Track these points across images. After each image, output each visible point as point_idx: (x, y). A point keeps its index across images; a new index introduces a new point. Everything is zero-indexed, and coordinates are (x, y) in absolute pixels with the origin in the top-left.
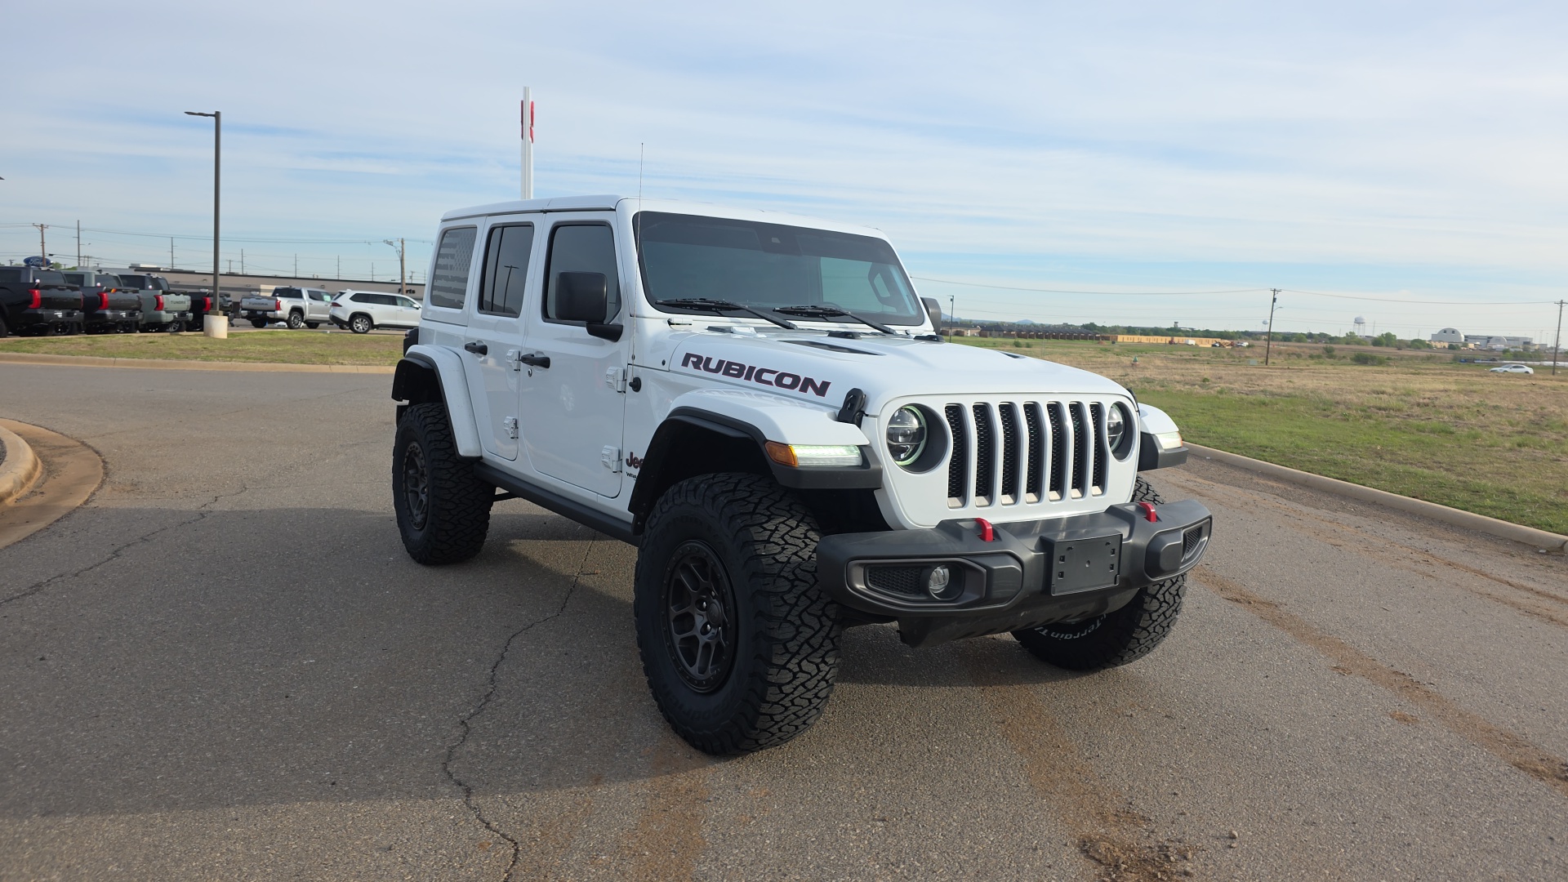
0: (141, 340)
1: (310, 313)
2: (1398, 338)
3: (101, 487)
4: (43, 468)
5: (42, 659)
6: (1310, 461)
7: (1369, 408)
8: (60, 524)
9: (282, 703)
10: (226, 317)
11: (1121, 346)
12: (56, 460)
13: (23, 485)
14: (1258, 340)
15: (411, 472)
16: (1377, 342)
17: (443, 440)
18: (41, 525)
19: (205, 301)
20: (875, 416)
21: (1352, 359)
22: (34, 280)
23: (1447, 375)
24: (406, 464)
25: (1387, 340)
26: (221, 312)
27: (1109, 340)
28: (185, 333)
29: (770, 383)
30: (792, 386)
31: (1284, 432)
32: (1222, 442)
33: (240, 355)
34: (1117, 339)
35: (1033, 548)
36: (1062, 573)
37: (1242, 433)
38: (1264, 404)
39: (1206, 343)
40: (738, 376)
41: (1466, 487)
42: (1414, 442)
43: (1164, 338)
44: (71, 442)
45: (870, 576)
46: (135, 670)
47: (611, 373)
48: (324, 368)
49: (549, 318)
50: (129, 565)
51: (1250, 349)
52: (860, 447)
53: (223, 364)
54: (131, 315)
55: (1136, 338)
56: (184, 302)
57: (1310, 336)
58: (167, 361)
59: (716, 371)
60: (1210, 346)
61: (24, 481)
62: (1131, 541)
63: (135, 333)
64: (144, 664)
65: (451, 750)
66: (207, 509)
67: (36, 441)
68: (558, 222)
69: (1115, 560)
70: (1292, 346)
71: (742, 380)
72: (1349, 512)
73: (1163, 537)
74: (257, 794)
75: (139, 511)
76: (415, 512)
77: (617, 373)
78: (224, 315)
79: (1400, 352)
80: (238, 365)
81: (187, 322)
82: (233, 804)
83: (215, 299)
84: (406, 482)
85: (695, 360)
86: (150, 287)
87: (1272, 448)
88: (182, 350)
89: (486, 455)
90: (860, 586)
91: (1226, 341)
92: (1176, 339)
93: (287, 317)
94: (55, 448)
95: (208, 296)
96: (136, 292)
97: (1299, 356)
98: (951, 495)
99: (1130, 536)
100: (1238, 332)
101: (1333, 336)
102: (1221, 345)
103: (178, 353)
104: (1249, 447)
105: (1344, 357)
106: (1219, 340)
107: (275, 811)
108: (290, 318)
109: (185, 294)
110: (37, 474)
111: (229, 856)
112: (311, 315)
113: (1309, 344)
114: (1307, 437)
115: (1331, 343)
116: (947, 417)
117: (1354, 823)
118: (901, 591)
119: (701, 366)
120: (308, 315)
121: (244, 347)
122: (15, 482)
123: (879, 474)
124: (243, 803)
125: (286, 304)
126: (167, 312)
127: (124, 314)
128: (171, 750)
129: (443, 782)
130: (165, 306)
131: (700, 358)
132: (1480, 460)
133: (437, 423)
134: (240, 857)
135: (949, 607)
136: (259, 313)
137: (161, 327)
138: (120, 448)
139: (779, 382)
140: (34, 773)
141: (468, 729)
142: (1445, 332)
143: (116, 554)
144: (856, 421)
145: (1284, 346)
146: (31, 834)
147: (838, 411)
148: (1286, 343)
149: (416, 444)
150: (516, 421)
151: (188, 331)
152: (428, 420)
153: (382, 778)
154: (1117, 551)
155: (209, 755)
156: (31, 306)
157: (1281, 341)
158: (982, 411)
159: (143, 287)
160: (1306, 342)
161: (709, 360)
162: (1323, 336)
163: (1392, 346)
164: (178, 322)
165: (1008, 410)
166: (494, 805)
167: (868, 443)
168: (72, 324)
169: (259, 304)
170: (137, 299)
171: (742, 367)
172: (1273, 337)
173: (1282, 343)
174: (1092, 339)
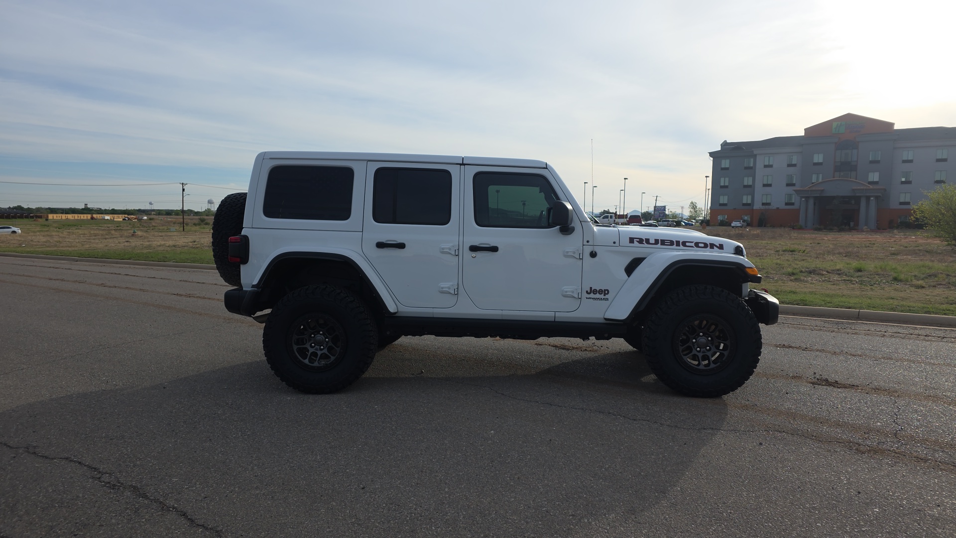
11: (56, 222)
27: (42, 218)
29: (692, 247)
34: (48, 217)
39: (119, 218)
40: (671, 245)
43: (85, 215)
47: (571, 250)
51: (147, 221)
55: (62, 216)
59: (656, 244)
60: (121, 220)
68: (481, 172)
70: (177, 218)
71: (675, 247)
77: (577, 250)
85: (638, 240)
91: (132, 216)
92: (95, 216)
97: (187, 224)
100: (135, 210)
101: (196, 211)
102: (129, 219)
106: (126, 216)
119: (644, 242)
131: (641, 239)
139: (697, 246)
145: (170, 218)
148: (169, 216)
157: (165, 215)
161: (648, 240)
171: (672, 241)
172: (159, 212)
173: (166, 216)
174: (28, 218)
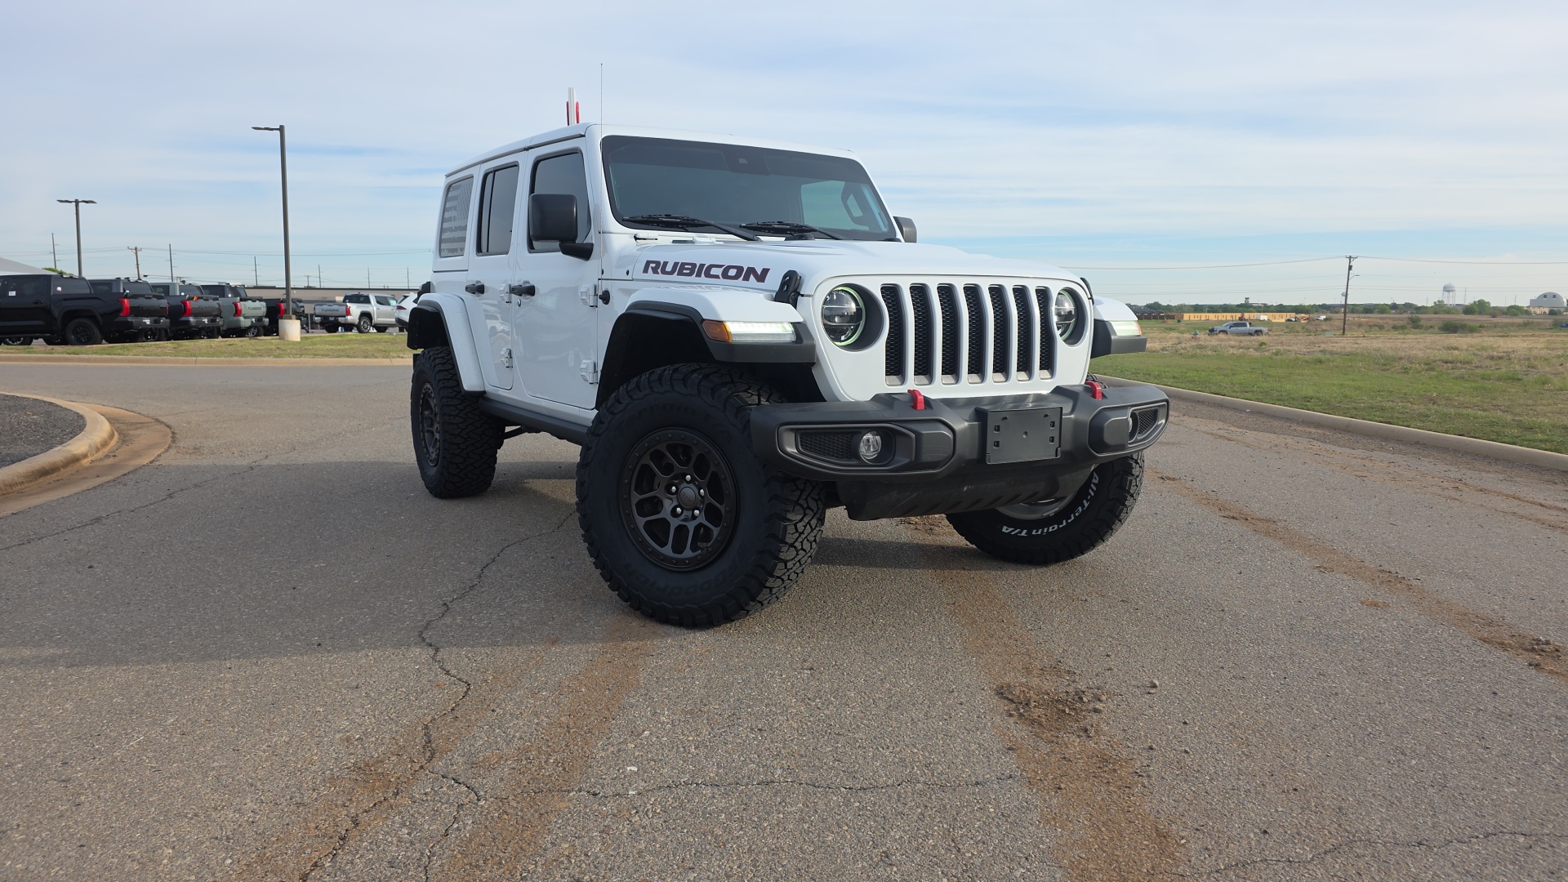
0: (222, 343)
1: (378, 317)
2: (1492, 305)
3: (167, 451)
4: (119, 439)
5: (90, 567)
6: (1356, 409)
7: (1434, 362)
8: (125, 477)
9: (288, 592)
10: (299, 321)
11: (1187, 324)
12: (130, 432)
13: (98, 450)
14: (1336, 313)
15: (426, 413)
16: (1468, 310)
17: (450, 379)
18: (110, 478)
19: (280, 306)
20: (809, 296)
21: (1439, 328)
22: (124, 291)
23: (1539, 336)
24: (422, 406)
25: (1480, 307)
26: (294, 316)
27: (1174, 319)
28: (263, 337)
29: (717, 277)
30: (736, 277)
31: (1334, 385)
32: (1266, 395)
33: (310, 352)
34: (1183, 317)
35: (968, 418)
36: (998, 442)
37: (1288, 387)
38: (1321, 362)
39: (1280, 318)
40: (690, 275)
41: (1520, 425)
42: (1476, 389)
43: (1234, 314)
44: (147, 420)
45: (801, 441)
46: (168, 573)
47: (584, 290)
48: (386, 362)
49: (533, 249)
50: (179, 503)
51: (1328, 322)
52: (794, 324)
53: (293, 360)
54: (213, 321)
55: (1203, 316)
56: (261, 308)
57: (1394, 306)
58: (243, 359)
59: (671, 273)
60: (1284, 320)
61: (99, 446)
62: (1072, 416)
63: (218, 338)
64: (177, 569)
65: (429, 624)
66: (257, 463)
67: (116, 420)
68: (538, 157)
69: (1054, 432)
70: (1374, 317)
71: (693, 278)
72: (1388, 451)
73: (1108, 413)
74: (251, 652)
75: (196, 467)
76: (431, 450)
77: (588, 289)
78: (297, 319)
79: (1495, 320)
80: (308, 361)
81: (264, 327)
82: (229, 659)
83: (288, 305)
84: (422, 422)
85: (654, 265)
86: (230, 295)
87: (1318, 398)
88: (258, 350)
89: (489, 389)
90: (791, 450)
91: (1303, 315)
92: (1247, 315)
93: (357, 321)
94: (132, 424)
95: (282, 302)
96: (217, 299)
97: (1381, 327)
98: (888, 373)
99: (1072, 412)
100: (1314, 306)
102: (1296, 319)
103: (254, 352)
104: (1294, 399)
105: (1431, 327)
106: (1293, 314)
107: (265, 663)
108: (360, 322)
109: (261, 300)
110: (113, 443)
111: (218, 692)
112: (379, 319)
113: (1393, 315)
114: (1358, 388)
115: (1417, 313)
116: (883, 297)
117: (1285, 678)
118: (833, 456)
119: (659, 270)
120: (376, 320)
121: (314, 347)
122: (90, 446)
123: (812, 349)
124: (239, 658)
125: (356, 310)
126: (245, 318)
127: (206, 320)
128: (185, 624)
129: (415, 644)
130: (243, 312)
131: (658, 263)
132: (1544, 402)
133: (445, 363)
134: (227, 693)
135: (882, 471)
136: (332, 319)
137: (240, 332)
138: (189, 423)
139: (725, 275)
140: (66, 641)
141: (448, 609)
142: (1545, 296)
143: (170, 496)
144: (791, 301)
145: (1365, 318)
146: (54, 680)
147: (774, 294)
148: (1367, 315)
149: (428, 386)
150: (510, 351)
151: (265, 335)
152: (437, 361)
153: (363, 641)
154: (1057, 424)
155: (217, 627)
156: (121, 314)
157: (1363, 313)
158: (919, 292)
159: (223, 295)
160: (1390, 313)
161: (666, 263)
162: (1408, 306)
163: (1486, 314)
164: (256, 327)
165: (946, 292)
166: (458, 658)
167: (801, 320)
168: (160, 330)
169: (331, 310)
170: (217, 306)
171: (694, 265)
172: (1353, 309)
173: (1363, 315)
174: (1157, 319)
